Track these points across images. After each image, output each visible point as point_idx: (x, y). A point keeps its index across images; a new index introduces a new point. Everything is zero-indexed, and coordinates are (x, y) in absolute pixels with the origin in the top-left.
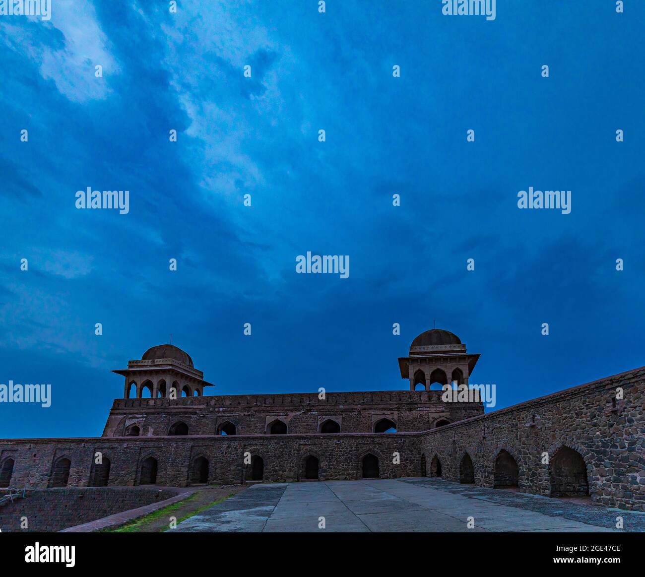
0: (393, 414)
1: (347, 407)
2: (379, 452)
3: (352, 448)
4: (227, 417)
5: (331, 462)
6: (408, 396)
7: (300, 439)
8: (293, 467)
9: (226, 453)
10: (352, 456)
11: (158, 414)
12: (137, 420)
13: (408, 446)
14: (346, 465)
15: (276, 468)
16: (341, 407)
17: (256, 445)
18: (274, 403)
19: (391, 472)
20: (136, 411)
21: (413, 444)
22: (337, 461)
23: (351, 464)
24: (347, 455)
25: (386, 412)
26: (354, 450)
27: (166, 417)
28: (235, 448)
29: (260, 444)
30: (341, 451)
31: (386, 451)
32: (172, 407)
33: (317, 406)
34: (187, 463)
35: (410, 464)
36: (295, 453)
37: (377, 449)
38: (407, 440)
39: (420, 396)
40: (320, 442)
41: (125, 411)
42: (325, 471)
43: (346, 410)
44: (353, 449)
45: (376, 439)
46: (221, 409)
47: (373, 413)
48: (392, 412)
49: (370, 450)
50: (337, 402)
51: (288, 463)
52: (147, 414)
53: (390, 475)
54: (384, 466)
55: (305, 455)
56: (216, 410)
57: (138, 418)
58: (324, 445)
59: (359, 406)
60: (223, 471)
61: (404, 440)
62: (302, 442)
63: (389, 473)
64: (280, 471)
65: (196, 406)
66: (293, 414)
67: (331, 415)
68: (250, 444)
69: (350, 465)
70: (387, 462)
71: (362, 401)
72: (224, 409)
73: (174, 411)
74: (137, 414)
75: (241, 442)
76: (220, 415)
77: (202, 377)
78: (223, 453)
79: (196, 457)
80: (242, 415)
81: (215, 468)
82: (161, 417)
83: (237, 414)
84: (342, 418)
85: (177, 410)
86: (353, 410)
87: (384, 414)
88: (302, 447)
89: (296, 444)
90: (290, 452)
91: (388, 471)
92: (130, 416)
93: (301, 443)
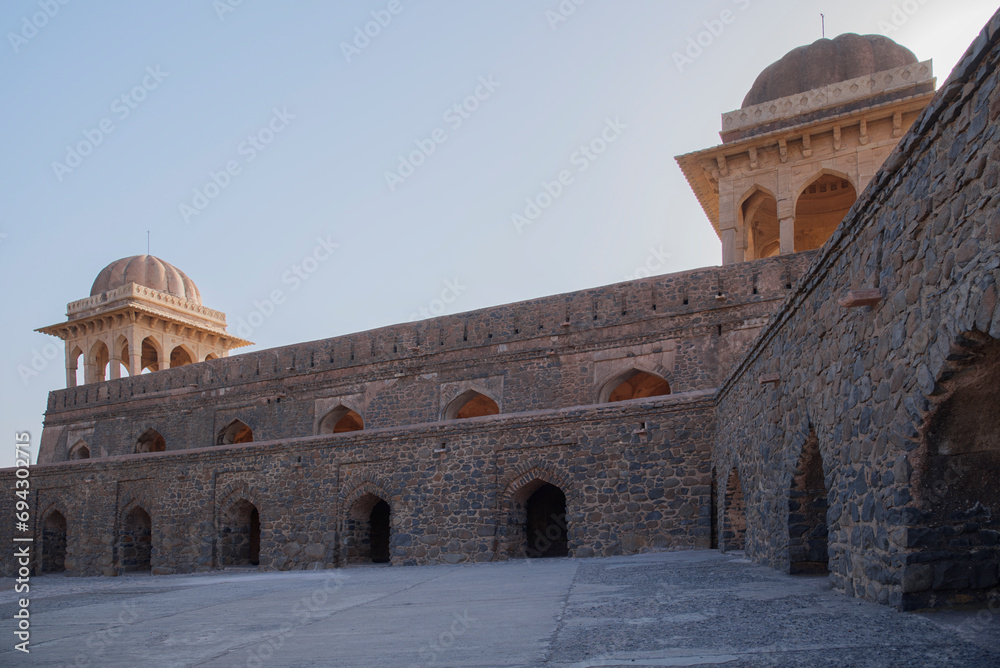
0: (658, 351)
1: (520, 346)
2: (567, 471)
3: (480, 464)
4: (235, 411)
5: (419, 511)
6: (711, 284)
7: (339, 448)
8: (323, 529)
9: (179, 496)
10: (480, 489)
11: (114, 416)
12: (83, 433)
13: (667, 445)
14: (464, 519)
15: (284, 532)
16: (503, 348)
17: (239, 470)
18: (332, 361)
19: (605, 536)
20: (79, 413)
21: (685, 435)
22: (438, 509)
23: (477, 515)
24: (466, 489)
25: (635, 349)
26: (488, 472)
27: (126, 421)
28: (198, 483)
29: (249, 469)
30: (448, 478)
31: (588, 466)
32: (135, 396)
33: (437, 354)
34: (110, 524)
35: (671, 505)
36: (327, 490)
37: (561, 462)
38: (664, 423)
39: (755, 279)
40: (392, 454)
41: (63, 415)
42: (406, 539)
43: (517, 357)
44: (484, 468)
45: (559, 430)
46: (222, 392)
47: (597, 355)
48: (656, 344)
49: (537, 465)
50: (491, 336)
51: (312, 518)
52: (98, 417)
53: (599, 545)
54: (582, 519)
55: (356, 496)
56: (213, 394)
57: (85, 429)
58: (404, 462)
59: (556, 339)
60: (177, 541)
61: (650, 425)
62: (345, 456)
63: (597, 538)
64: (293, 541)
65: (177, 390)
66: (378, 385)
67: (475, 378)
68: (227, 471)
69: (474, 520)
70: (590, 505)
71: (565, 323)
72: (228, 389)
73: (138, 405)
74: (82, 419)
75: (209, 465)
76: (221, 406)
77: (223, 327)
78: (173, 496)
79: (128, 508)
80: (265, 400)
81: (162, 538)
82: (118, 421)
83: (253, 399)
84: (505, 383)
85: (144, 403)
86: (538, 353)
87: (631, 355)
88: (346, 469)
89: (331, 462)
90: (317, 486)
91: (594, 533)
92: (73, 426)
93: (344, 459)
